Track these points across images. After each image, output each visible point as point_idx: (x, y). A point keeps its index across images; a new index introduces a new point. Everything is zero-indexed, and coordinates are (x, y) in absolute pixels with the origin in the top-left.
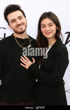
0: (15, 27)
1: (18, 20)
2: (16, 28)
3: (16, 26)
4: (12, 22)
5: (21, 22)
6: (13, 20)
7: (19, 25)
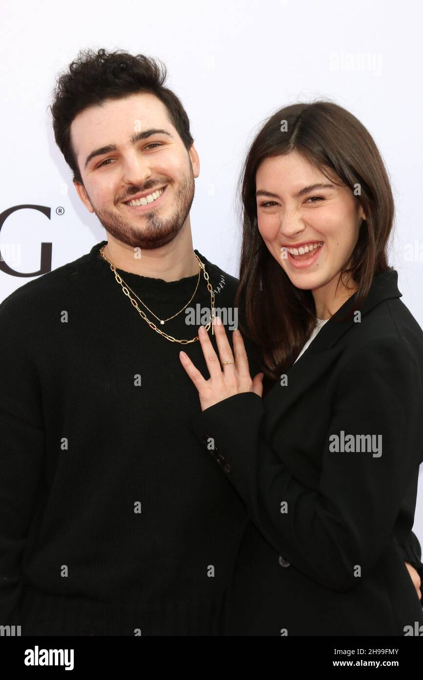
0: (111, 198)
1: (131, 155)
2: (116, 203)
3: (117, 190)
4: (98, 166)
5: (151, 169)
6: (103, 151)
7: (134, 189)
